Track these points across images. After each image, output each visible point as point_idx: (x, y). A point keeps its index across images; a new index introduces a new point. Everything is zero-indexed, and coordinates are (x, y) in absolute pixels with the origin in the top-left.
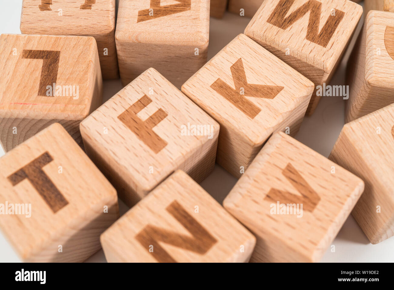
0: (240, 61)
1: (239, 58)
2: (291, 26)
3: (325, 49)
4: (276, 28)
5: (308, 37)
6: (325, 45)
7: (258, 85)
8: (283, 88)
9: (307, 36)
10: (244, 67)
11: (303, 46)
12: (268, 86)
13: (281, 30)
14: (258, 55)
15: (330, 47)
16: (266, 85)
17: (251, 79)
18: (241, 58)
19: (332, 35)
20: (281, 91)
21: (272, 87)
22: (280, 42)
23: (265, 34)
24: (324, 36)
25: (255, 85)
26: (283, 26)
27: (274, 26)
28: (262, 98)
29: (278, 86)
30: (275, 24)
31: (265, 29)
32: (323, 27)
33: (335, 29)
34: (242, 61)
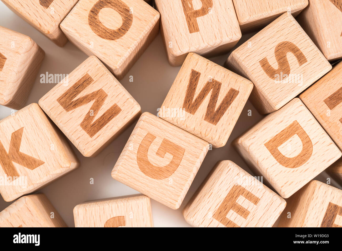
0: (22, 129)
1: (22, 127)
2: (74, 110)
3: (90, 139)
4: (61, 108)
5: (83, 124)
6: (92, 135)
7: (26, 155)
8: (44, 163)
9: (83, 122)
10: (22, 136)
11: (75, 131)
12: (34, 158)
13: (65, 111)
14: (37, 129)
15: (95, 138)
16: (32, 156)
17: (24, 149)
18: (23, 127)
19: (102, 128)
20: (41, 165)
21: (36, 159)
22: (59, 122)
23: (50, 111)
24: (95, 127)
25: (24, 154)
26: (68, 108)
27: (61, 106)
28: (24, 167)
29: (40, 161)
30: (62, 104)
31: (52, 107)
32: (98, 118)
33: (107, 123)
34: (23, 130)
